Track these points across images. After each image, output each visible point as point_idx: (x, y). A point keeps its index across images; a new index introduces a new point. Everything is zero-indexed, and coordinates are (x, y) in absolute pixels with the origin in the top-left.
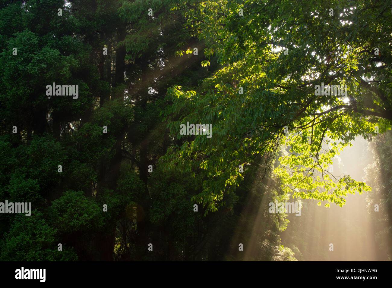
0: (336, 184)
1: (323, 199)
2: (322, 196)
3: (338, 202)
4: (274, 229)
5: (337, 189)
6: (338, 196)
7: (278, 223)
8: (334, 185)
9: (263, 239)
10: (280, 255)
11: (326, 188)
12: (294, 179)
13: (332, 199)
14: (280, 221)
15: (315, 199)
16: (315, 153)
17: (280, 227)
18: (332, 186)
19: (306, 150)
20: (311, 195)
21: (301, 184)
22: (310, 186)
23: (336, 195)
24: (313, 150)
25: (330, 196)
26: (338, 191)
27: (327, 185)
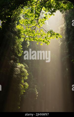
0: (46, 34)
1: (40, 41)
2: (39, 40)
3: (47, 43)
4: (16, 55)
5: (46, 36)
6: (46, 40)
7: (18, 52)
8: (45, 34)
9: (11, 60)
10: (18, 68)
11: (41, 36)
12: (26, 31)
13: (43, 41)
14: (19, 51)
15: (36, 41)
16: (37, 18)
17: (18, 54)
18: (44, 35)
19: (33, 17)
20: (34, 39)
21: (29, 34)
22: (33, 35)
23: (46, 39)
24: (36, 17)
25: (43, 40)
26: (47, 38)
27: (42, 35)
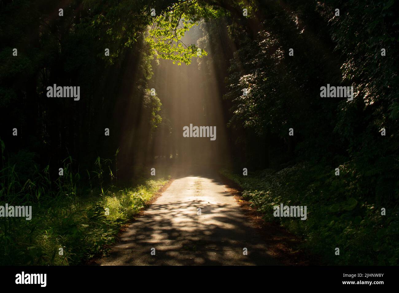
0: (185, 50)
1: (177, 59)
2: (176, 58)
3: (186, 62)
4: (145, 79)
5: (186, 53)
6: (186, 58)
7: (145, 75)
8: (184, 51)
9: (138, 84)
10: (148, 95)
11: (179, 52)
12: (158, 46)
13: (182, 59)
14: (147, 73)
15: (171, 59)
16: (174, 28)
17: (147, 77)
18: (183, 51)
19: (168, 26)
20: (169, 56)
21: (162, 49)
22: (168, 51)
23: (185, 57)
24: (173, 26)
25: (181, 58)
26: (186, 55)
27: (180, 51)
